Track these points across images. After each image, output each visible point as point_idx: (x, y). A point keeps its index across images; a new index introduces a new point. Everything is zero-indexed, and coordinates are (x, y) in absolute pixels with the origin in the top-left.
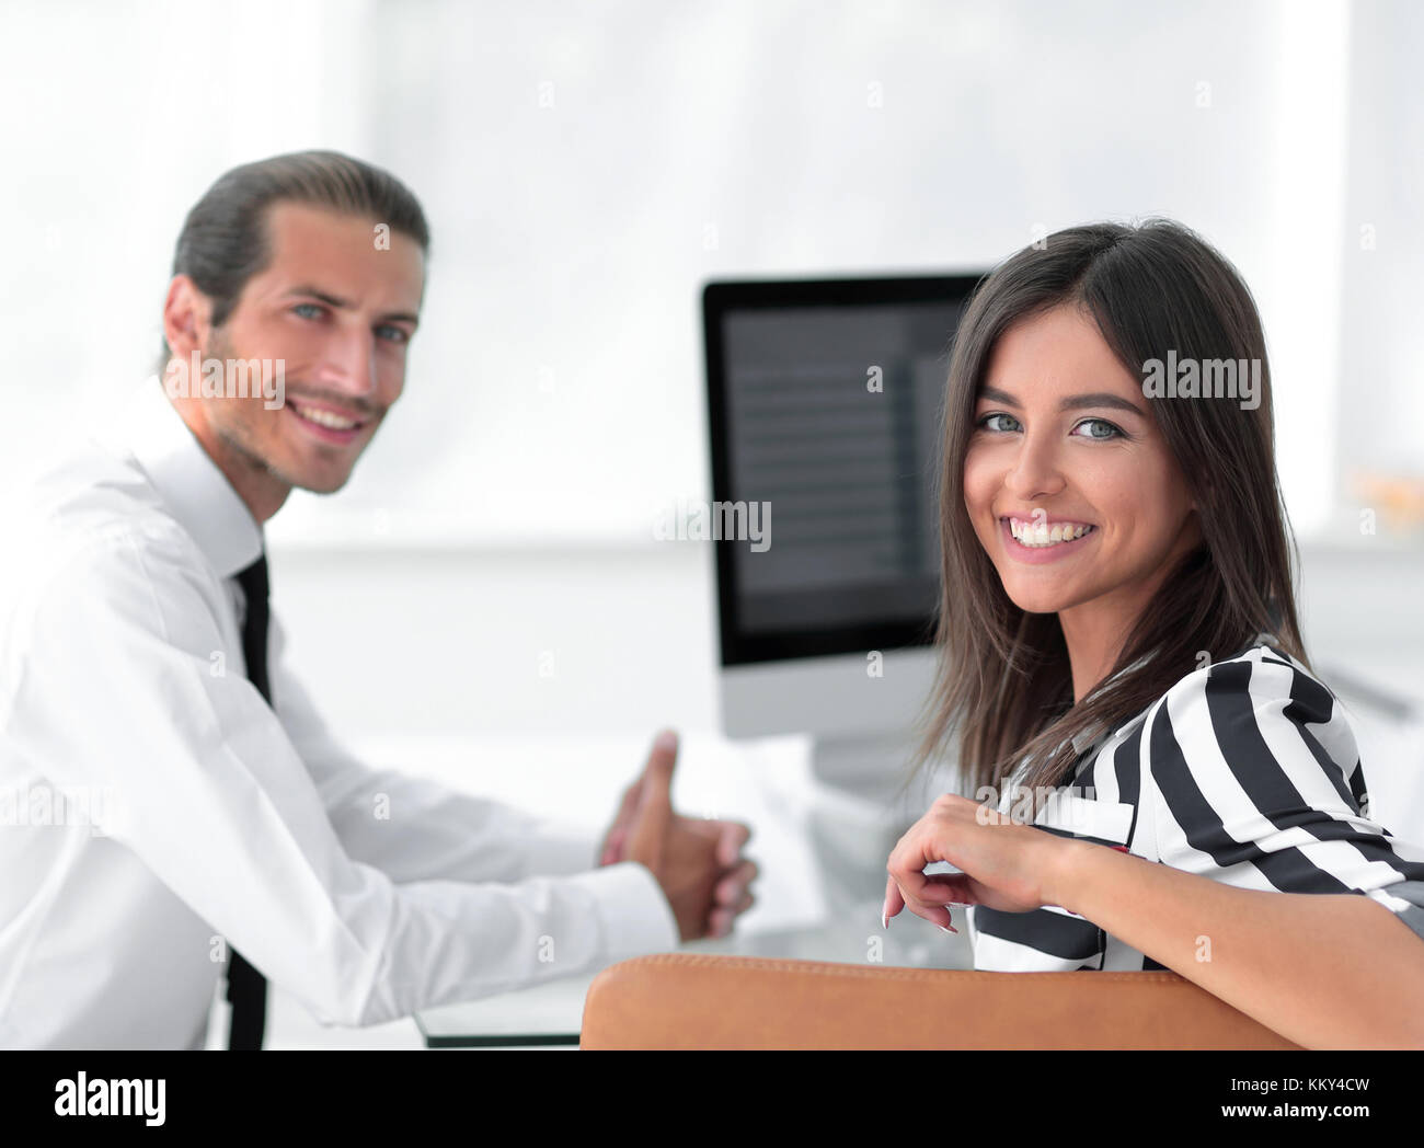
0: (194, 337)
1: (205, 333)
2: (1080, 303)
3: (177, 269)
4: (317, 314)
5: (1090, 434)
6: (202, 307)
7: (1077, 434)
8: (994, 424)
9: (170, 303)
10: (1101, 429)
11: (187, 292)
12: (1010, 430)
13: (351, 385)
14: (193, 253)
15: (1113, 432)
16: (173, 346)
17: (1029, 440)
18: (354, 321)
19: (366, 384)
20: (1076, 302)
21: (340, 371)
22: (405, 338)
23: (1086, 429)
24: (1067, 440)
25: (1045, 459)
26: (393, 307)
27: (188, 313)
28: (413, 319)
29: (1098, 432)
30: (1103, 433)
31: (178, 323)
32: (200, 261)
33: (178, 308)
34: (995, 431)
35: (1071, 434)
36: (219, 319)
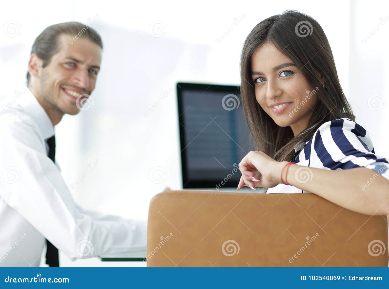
0: (37, 71)
1: (40, 70)
2: (269, 41)
3: (32, 52)
4: (72, 65)
5: (285, 76)
6: (40, 63)
7: (281, 77)
8: (259, 80)
9: (30, 62)
10: (287, 73)
11: (35, 58)
12: (263, 81)
13: (82, 84)
14: (37, 48)
15: (290, 73)
16: (31, 73)
17: (269, 83)
18: (83, 67)
19: (86, 84)
20: (268, 42)
21: (79, 80)
22: (96, 73)
23: (283, 74)
24: (278, 79)
25: (274, 86)
26: (94, 64)
27: (35, 65)
28: (98, 68)
29: (286, 74)
30: (288, 74)
31: (32, 67)
32: (39, 50)
33: (32, 63)
34: (259, 83)
35: (279, 77)
36: (44, 66)
